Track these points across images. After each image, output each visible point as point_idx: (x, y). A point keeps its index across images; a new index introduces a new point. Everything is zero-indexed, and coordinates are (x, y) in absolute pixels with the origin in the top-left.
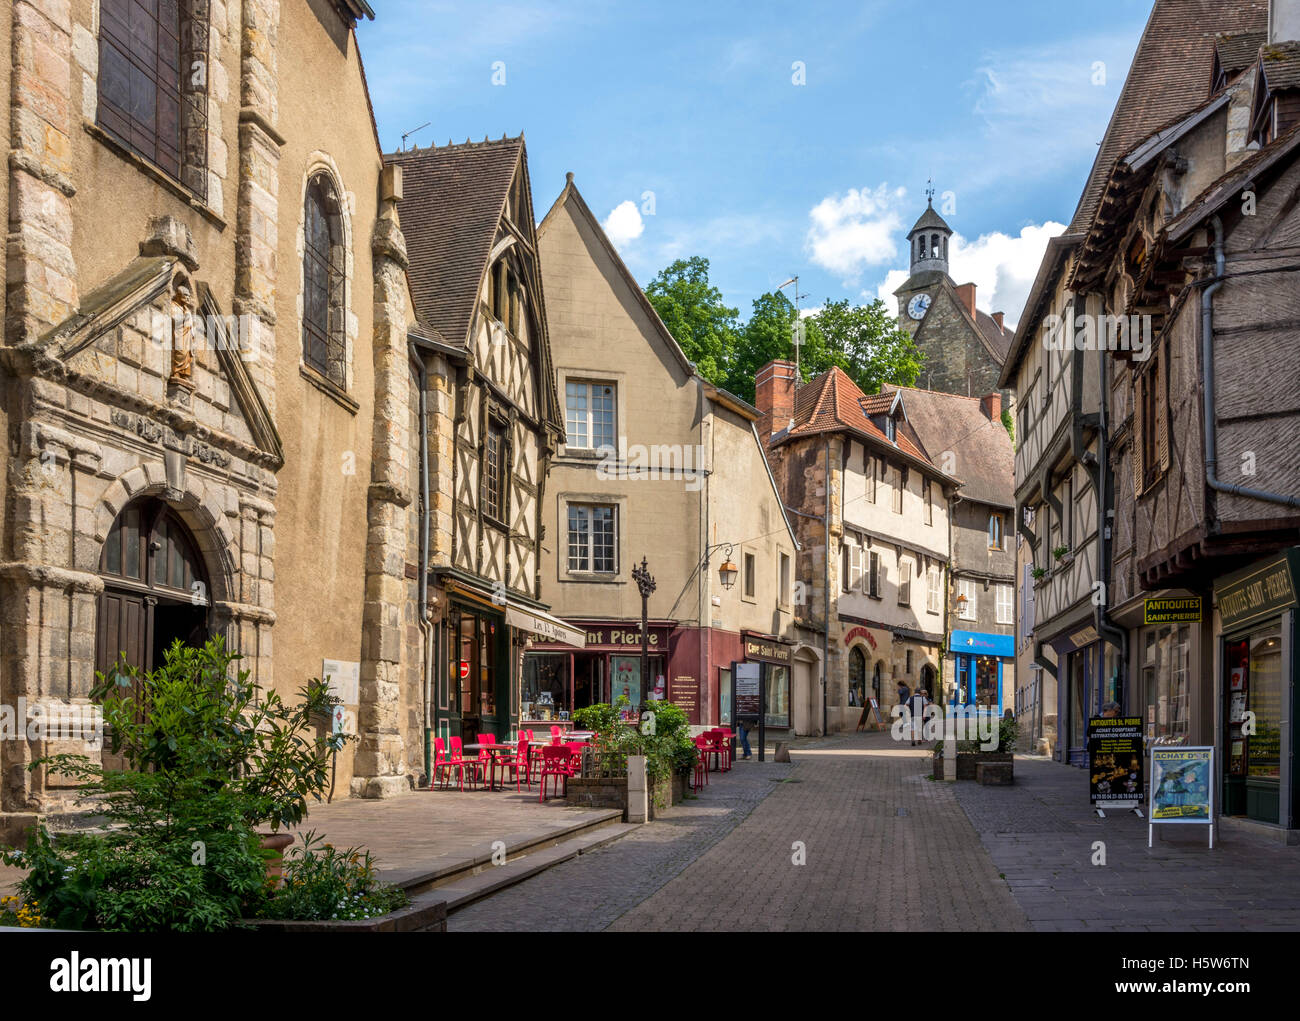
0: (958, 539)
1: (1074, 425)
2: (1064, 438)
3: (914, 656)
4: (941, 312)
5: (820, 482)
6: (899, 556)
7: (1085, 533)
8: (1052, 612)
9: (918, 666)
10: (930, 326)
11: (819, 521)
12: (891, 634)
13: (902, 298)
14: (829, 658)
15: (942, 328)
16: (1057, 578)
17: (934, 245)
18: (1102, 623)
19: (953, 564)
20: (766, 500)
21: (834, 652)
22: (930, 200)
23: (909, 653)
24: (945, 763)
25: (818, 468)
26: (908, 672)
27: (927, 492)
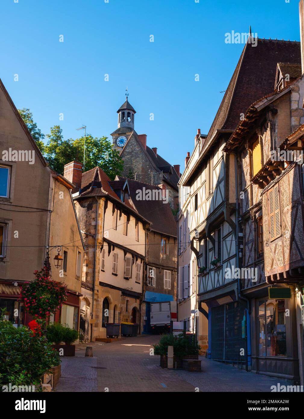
0: (148, 248)
1: (226, 207)
2: (221, 211)
3: (129, 303)
4: (132, 145)
5: (94, 219)
6: (125, 255)
7: (229, 254)
8: (210, 288)
9: (131, 308)
10: (127, 150)
11: (93, 237)
12: (121, 292)
13: (114, 137)
14: (95, 302)
15: (132, 152)
16: (212, 273)
17: (128, 116)
18: (239, 295)
19: (146, 259)
20: (73, 226)
21: (97, 301)
22: (127, 98)
23: (127, 301)
24: (169, 360)
25: (93, 212)
26: (126, 311)
27: (137, 226)
